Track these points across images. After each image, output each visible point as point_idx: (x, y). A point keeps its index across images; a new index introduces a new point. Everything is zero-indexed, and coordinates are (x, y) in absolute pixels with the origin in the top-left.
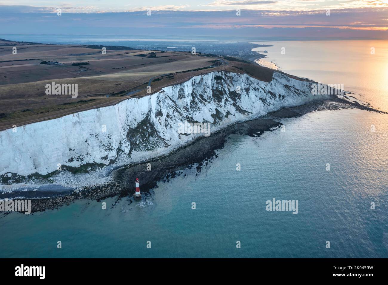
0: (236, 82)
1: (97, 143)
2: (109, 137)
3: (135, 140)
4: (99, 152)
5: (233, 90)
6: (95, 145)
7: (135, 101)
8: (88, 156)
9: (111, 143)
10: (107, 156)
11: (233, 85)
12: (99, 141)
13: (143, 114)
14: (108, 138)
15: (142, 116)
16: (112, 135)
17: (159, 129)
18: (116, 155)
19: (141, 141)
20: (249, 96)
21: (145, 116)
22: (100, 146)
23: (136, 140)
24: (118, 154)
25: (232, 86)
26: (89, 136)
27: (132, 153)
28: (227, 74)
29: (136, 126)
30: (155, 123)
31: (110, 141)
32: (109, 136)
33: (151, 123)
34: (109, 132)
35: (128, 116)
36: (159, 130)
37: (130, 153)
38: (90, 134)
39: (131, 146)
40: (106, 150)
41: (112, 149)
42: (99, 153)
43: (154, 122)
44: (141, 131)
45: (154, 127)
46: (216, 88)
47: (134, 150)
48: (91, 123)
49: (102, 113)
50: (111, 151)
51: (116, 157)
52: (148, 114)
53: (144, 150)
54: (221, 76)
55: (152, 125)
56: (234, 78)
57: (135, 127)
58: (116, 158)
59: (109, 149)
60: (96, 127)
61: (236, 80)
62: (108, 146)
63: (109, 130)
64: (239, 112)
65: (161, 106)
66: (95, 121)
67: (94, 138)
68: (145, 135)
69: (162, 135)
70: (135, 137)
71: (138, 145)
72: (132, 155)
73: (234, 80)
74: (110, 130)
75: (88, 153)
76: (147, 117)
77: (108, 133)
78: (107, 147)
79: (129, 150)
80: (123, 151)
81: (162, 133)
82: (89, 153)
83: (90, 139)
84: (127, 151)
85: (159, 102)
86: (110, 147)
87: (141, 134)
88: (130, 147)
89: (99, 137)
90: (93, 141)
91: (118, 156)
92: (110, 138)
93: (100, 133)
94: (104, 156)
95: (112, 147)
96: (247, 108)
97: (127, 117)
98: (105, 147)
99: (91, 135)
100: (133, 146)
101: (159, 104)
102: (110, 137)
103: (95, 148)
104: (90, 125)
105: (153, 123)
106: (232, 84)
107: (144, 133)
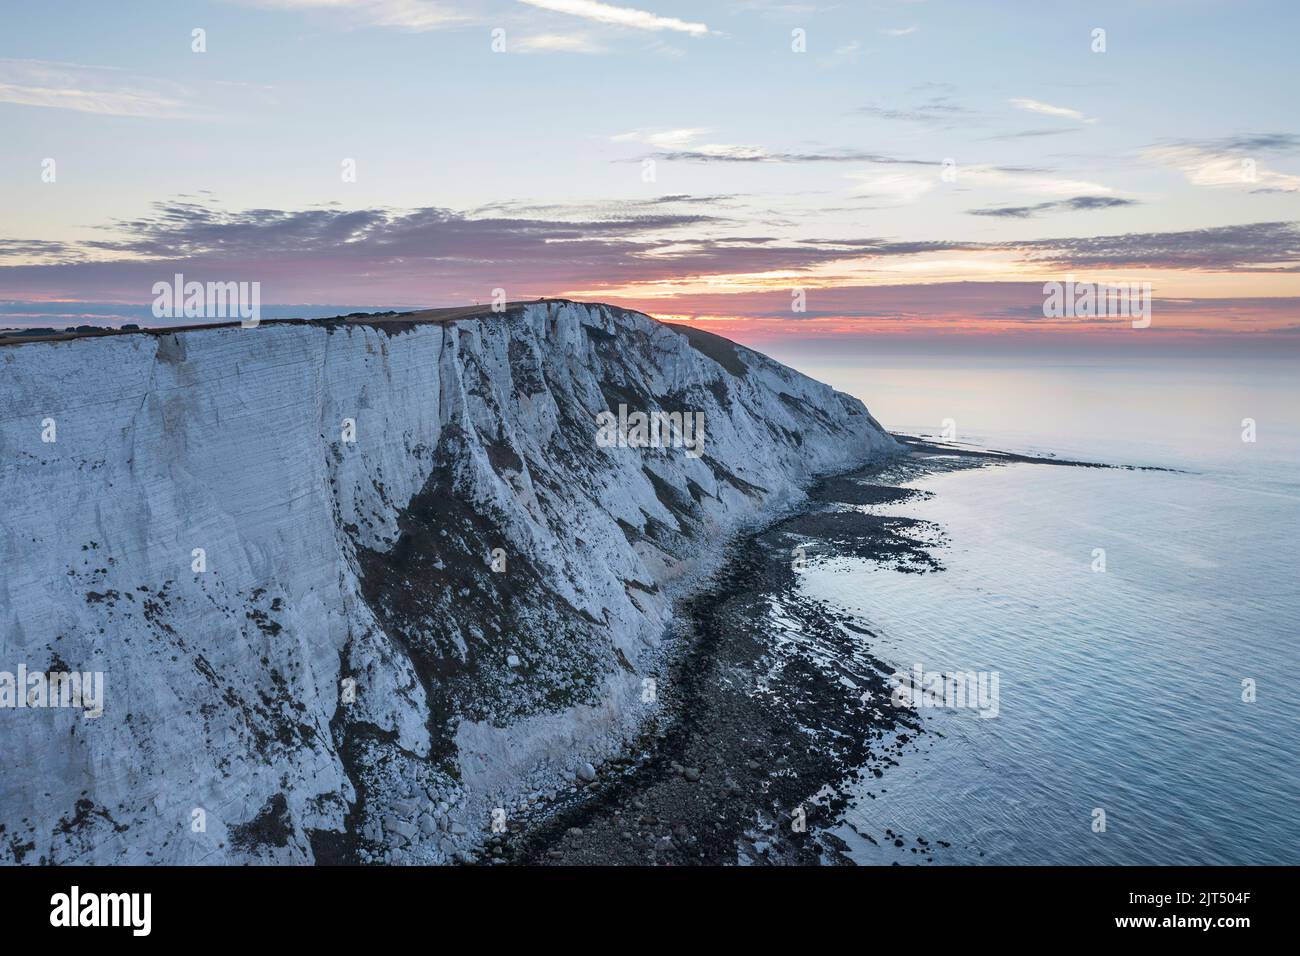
0: (669, 356)
1: (178, 685)
2: (257, 616)
3: (437, 635)
4: (206, 771)
5: (665, 393)
6: (163, 699)
7: (369, 348)
8: (97, 839)
9: (287, 674)
10: (279, 803)
11: (659, 369)
12: (185, 663)
13: (418, 452)
14: (252, 623)
15: (411, 465)
16: (283, 595)
17: (539, 547)
18: (347, 781)
19: (477, 640)
20: (735, 414)
21: (428, 466)
22: (205, 710)
23: (441, 633)
24: (353, 769)
25: (653, 371)
26: (87, 618)
27: (458, 739)
28: (620, 319)
29: (392, 531)
30: (507, 512)
31: (279, 646)
32: (263, 605)
33: (480, 511)
34: (254, 570)
35: (339, 458)
36: (543, 558)
37: (442, 750)
38: (93, 597)
39: (428, 686)
40: (261, 748)
41: (307, 733)
42: (213, 783)
43: (498, 503)
44: (440, 565)
45: (503, 536)
46: (602, 376)
47: (467, 717)
48: (98, 476)
49: (197, 383)
50: (307, 750)
51: (351, 795)
52: (440, 454)
53: (538, 703)
54: (601, 328)
55: (492, 525)
56: (656, 337)
57: (388, 541)
58: (356, 816)
59: (285, 735)
60: (141, 524)
61: (664, 345)
62: (267, 701)
63: (257, 556)
64: (730, 485)
65: (496, 408)
66: (138, 458)
67: (140, 629)
68: (484, 595)
69: (566, 590)
70: (429, 612)
71: (472, 668)
72: (463, 761)
73: (658, 349)
74: (263, 548)
75: (85, 806)
76: (442, 474)
77: (249, 582)
78: (259, 711)
79: (426, 718)
80: (391, 737)
81: (561, 576)
82: (103, 799)
83: (100, 640)
84: (415, 732)
85: (484, 384)
86: (288, 712)
87: (455, 590)
88: (424, 693)
89: (179, 623)
90: (134, 667)
91: (361, 788)
92: (275, 629)
93: (184, 586)
94: (254, 811)
95: (301, 707)
96: (740, 469)
97: (333, 461)
98: (247, 712)
99: (101, 607)
100: (443, 680)
101: (482, 395)
102: (273, 616)
103: (161, 733)
104: (82, 495)
105: (496, 511)
106: (653, 362)
107: (469, 582)
